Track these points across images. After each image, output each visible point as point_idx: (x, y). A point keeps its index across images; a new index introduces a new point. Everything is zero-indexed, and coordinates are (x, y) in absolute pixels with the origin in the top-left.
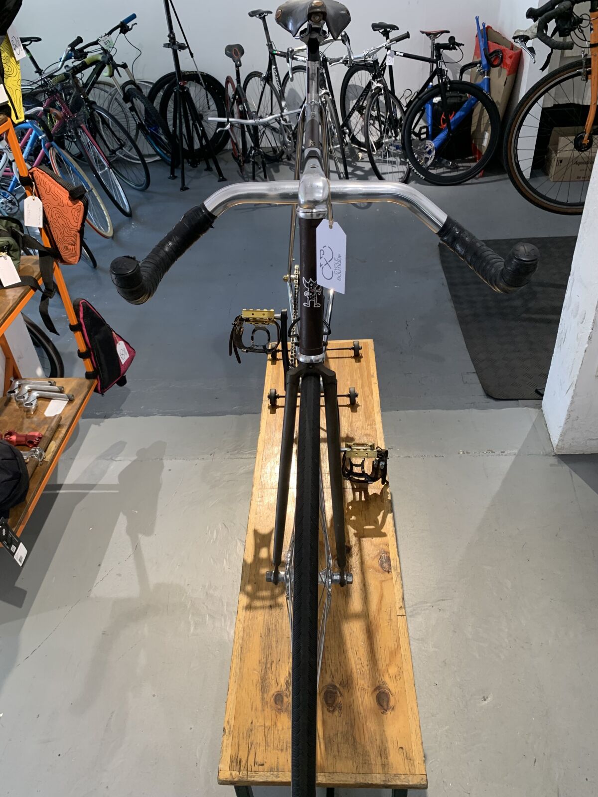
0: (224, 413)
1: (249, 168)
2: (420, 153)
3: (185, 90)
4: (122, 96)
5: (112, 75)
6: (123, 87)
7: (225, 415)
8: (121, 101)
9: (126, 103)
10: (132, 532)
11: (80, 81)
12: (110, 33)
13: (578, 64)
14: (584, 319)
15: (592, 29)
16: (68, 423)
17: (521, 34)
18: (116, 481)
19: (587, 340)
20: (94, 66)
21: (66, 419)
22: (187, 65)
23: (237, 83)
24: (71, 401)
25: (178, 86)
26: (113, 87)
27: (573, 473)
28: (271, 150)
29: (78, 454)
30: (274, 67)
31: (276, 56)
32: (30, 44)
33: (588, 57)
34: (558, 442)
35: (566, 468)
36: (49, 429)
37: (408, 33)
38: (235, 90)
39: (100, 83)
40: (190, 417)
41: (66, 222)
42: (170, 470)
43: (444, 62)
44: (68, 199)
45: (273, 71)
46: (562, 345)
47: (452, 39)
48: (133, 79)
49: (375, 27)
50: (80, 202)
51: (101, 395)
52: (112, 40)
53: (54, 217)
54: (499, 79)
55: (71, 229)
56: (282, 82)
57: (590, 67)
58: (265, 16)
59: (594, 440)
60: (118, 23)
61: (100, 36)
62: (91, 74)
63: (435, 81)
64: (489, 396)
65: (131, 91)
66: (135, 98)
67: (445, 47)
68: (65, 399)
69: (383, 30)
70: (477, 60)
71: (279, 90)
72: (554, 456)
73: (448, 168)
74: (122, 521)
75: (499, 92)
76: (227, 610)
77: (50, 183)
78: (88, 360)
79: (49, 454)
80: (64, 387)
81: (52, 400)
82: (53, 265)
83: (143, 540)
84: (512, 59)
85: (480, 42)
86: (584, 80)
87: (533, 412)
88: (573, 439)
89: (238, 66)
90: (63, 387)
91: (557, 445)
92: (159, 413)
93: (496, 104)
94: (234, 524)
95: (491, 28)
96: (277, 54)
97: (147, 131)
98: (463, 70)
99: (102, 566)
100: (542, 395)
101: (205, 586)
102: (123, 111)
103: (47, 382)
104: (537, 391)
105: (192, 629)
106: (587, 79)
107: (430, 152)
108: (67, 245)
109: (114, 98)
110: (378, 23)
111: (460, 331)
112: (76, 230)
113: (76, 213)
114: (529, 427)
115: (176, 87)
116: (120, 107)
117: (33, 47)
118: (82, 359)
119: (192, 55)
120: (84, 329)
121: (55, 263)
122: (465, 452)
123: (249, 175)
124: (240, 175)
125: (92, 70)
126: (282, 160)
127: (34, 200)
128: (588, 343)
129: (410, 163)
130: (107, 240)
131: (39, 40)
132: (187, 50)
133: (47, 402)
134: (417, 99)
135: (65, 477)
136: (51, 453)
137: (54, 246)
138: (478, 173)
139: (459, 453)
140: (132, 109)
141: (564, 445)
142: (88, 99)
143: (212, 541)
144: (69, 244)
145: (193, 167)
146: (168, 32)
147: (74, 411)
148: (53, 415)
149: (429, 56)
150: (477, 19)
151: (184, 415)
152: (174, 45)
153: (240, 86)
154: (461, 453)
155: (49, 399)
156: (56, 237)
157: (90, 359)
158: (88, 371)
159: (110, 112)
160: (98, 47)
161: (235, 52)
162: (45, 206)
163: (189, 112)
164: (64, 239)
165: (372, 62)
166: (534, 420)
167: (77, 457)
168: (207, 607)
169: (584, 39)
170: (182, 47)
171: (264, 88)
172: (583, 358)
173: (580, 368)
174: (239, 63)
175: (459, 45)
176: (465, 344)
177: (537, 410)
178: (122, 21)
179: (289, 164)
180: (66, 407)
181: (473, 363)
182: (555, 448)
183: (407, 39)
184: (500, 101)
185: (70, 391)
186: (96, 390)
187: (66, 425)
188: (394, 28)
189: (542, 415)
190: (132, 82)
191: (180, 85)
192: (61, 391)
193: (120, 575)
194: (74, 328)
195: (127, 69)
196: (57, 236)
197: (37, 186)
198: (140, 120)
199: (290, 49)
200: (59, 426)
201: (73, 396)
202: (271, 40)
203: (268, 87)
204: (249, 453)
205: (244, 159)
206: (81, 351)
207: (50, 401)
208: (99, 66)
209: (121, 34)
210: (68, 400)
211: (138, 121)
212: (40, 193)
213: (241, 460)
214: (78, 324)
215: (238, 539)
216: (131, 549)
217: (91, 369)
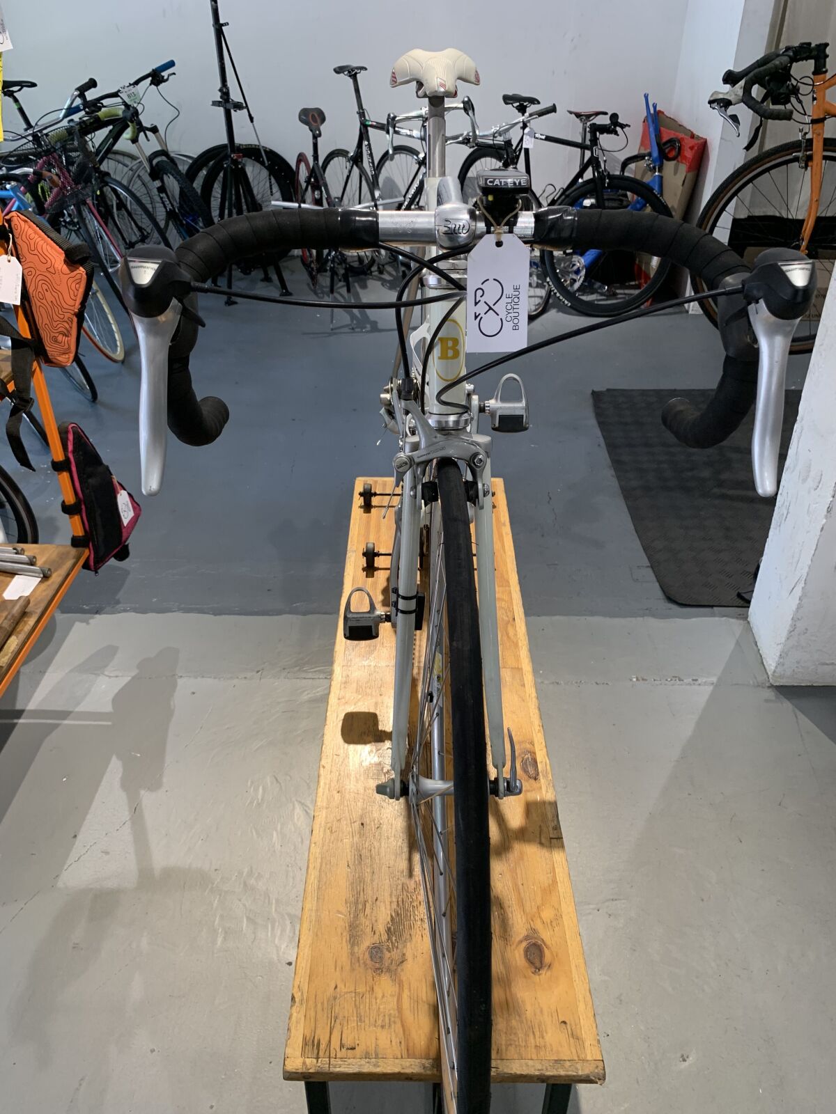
0: (279, 613)
1: (324, 280)
2: (565, 272)
3: (240, 166)
4: (149, 171)
5: (134, 140)
6: (150, 159)
7: (281, 615)
8: (147, 178)
9: (154, 180)
10: (131, 785)
11: (90, 143)
12: (137, 83)
13: (795, 146)
14: (819, 482)
15: (814, 99)
16: (39, 611)
17: (721, 96)
18: (109, 708)
19: (825, 513)
20: (111, 127)
21: (36, 605)
22: (244, 136)
23: (314, 161)
24: (46, 577)
25: (230, 159)
26: (135, 160)
27: (799, 713)
28: (357, 259)
29: (52, 665)
30: (366, 143)
31: (369, 128)
32: (19, 90)
33: (808, 136)
34: (776, 667)
35: (787, 706)
36: (9, 617)
37: (554, 105)
38: (310, 171)
39: (117, 153)
40: (227, 616)
41: (57, 298)
42: (194, 693)
43: (602, 150)
44: (63, 263)
45: (364, 149)
46: (782, 526)
47: (614, 117)
48: (165, 149)
49: (508, 99)
50: (81, 268)
51: (93, 573)
52: (138, 93)
53: (40, 289)
54: (674, 178)
55: (63, 310)
56: (376, 163)
57: (812, 150)
58: (356, 73)
59: (827, 664)
60: (148, 71)
61: (122, 86)
62: (105, 139)
63: (589, 174)
64: (670, 599)
65: (161, 165)
66: (167, 174)
67: (604, 129)
68: (37, 575)
69: (518, 104)
70: (643, 151)
71: (372, 176)
72: (769, 687)
73: (602, 294)
74: (115, 768)
75: (675, 195)
76: (276, 910)
77: (37, 236)
78: (77, 518)
79: (6, 655)
80: (37, 557)
81: (17, 576)
82: (32, 365)
83: (147, 798)
84: (694, 151)
85: (649, 128)
86: (802, 168)
87: (735, 625)
88: (798, 662)
89: (315, 137)
90: (34, 557)
91: (774, 672)
92: (179, 609)
93: (671, 210)
94: (291, 777)
95: (663, 113)
96: (372, 126)
97: (181, 221)
98: (625, 164)
99: (79, 837)
100: (749, 602)
101: (243, 873)
102: (148, 193)
103: (11, 549)
104: (739, 596)
105: (220, 940)
106: (806, 167)
107: (577, 272)
108: (56, 335)
109: (136, 175)
110: (511, 94)
111: (626, 510)
112: (73, 312)
113: (73, 285)
114: (732, 646)
115: (227, 161)
116: (144, 188)
117: (23, 95)
118: (67, 516)
119: (252, 119)
120: (74, 469)
121: (35, 364)
122: (640, 678)
123: (325, 289)
124: (312, 290)
125: (107, 132)
126: (371, 272)
127: (9, 261)
128: (826, 517)
129: (551, 283)
130: (115, 365)
131: (33, 85)
132: (245, 110)
133: (9, 579)
134: (563, 197)
135: (29, 699)
136: (10, 655)
137: (36, 337)
138: (643, 304)
139: (631, 680)
140: (162, 189)
141: (785, 671)
142: (99, 168)
143: (255, 802)
144: (60, 333)
145: (245, 274)
146: (219, 85)
147: (50, 593)
148: (16, 598)
149: (579, 140)
150: (646, 97)
151: (217, 613)
152: (226, 103)
153: (317, 164)
154: (635, 680)
155: (12, 574)
156: (41, 321)
157: (79, 517)
158: (76, 535)
159: (130, 188)
160: (118, 100)
161: (313, 118)
162: (26, 271)
163: (243, 200)
164: (52, 325)
165: (503, 143)
166: (737, 636)
167: (51, 669)
168: (244, 905)
169: (803, 112)
170: (238, 106)
171: (350, 172)
172: (818, 540)
173: (814, 555)
174: (318, 132)
175: (622, 126)
176: (633, 527)
177: (742, 621)
178: (154, 68)
179: (380, 279)
180: (38, 585)
181: (646, 554)
182: (770, 677)
183: (554, 113)
184: (676, 206)
185: (45, 562)
186: (86, 566)
187: (36, 613)
188: (533, 101)
189: (748, 628)
190: (164, 153)
191: (232, 159)
192: (32, 563)
193: (107, 853)
194: (58, 467)
195: (157, 134)
196: (42, 319)
197: (16, 240)
198: (172, 205)
199: (392, 115)
200: (24, 614)
201: (49, 570)
202: (364, 107)
203: (356, 170)
204: (315, 671)
205: (318, 266)
206: (67, 503)
207: (13, 577)
208: (119, 125)
209: (153, 86)
210: (42, 576)
211: (169, 207)
212: (20, 252)
213: (304, 681)
214: (65, 460)
215: (297, 800)
216: (127, 813)
217: (80, 533)
